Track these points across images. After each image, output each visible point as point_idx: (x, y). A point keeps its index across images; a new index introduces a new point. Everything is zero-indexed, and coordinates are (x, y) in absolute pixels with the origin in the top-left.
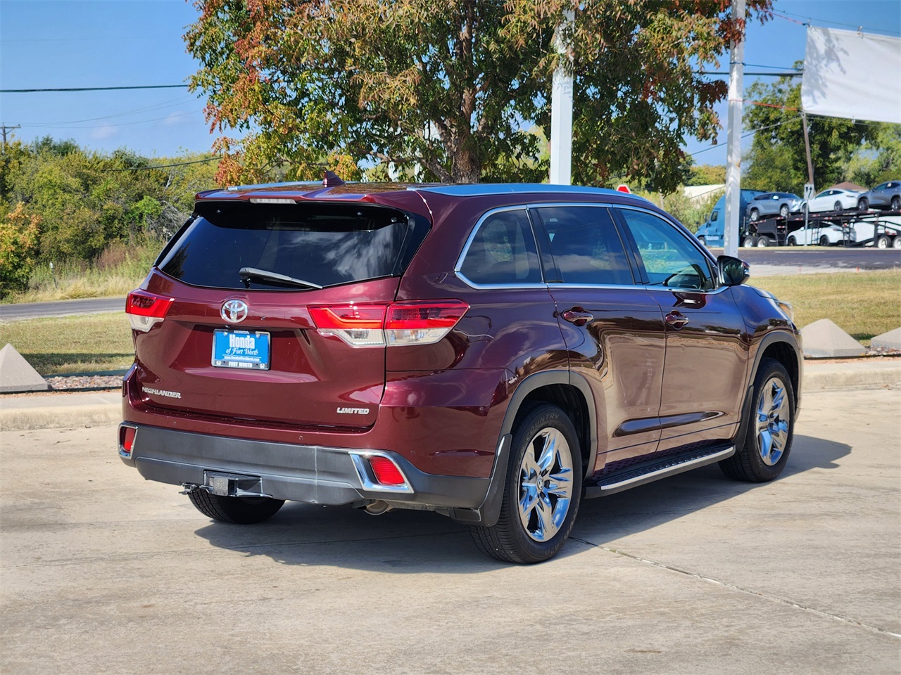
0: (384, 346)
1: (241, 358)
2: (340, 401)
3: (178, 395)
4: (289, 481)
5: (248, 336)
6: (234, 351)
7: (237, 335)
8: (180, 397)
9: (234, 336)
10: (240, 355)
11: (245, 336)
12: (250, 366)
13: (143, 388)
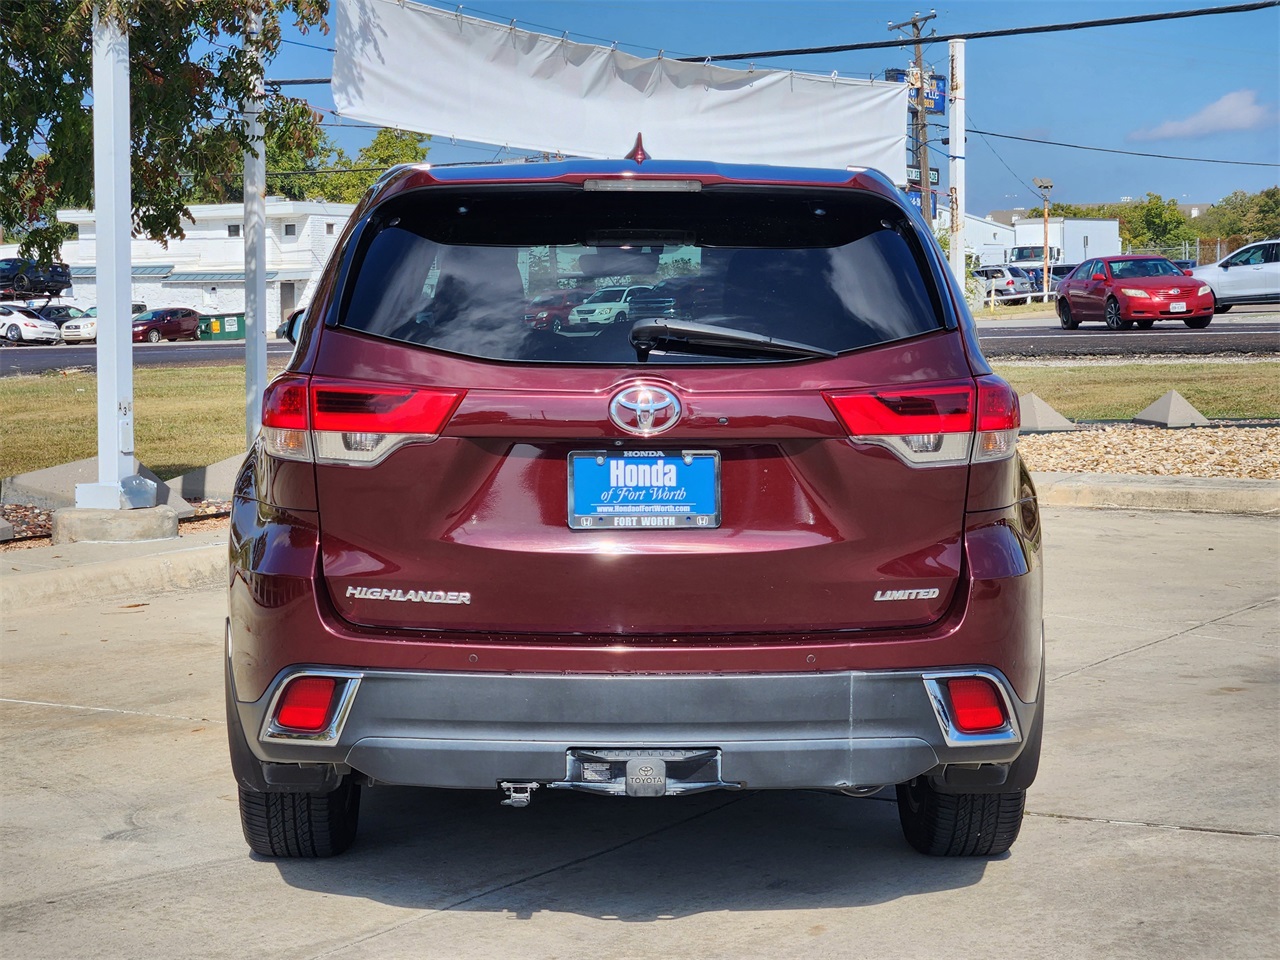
0: (966, 463)
1: (642, 508)
2: (883, 577)
3: (465, 597)
4: (787, 749)
5: (661, 462)
6: (622, 493)
7: (629, 461)
8: (468, 603)
9: (621, 463)
10: (637, 501)
11: (652, 461)
12: (672, 522)
13: (350, 588)
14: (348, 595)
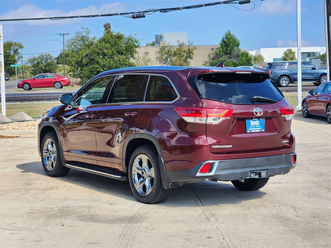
3: (231, 146)
5: (257, 121)
6: (252, 126)
9: (252, 121)
10: (254, 127)
13: (213, 146)
14: (212, 147)
